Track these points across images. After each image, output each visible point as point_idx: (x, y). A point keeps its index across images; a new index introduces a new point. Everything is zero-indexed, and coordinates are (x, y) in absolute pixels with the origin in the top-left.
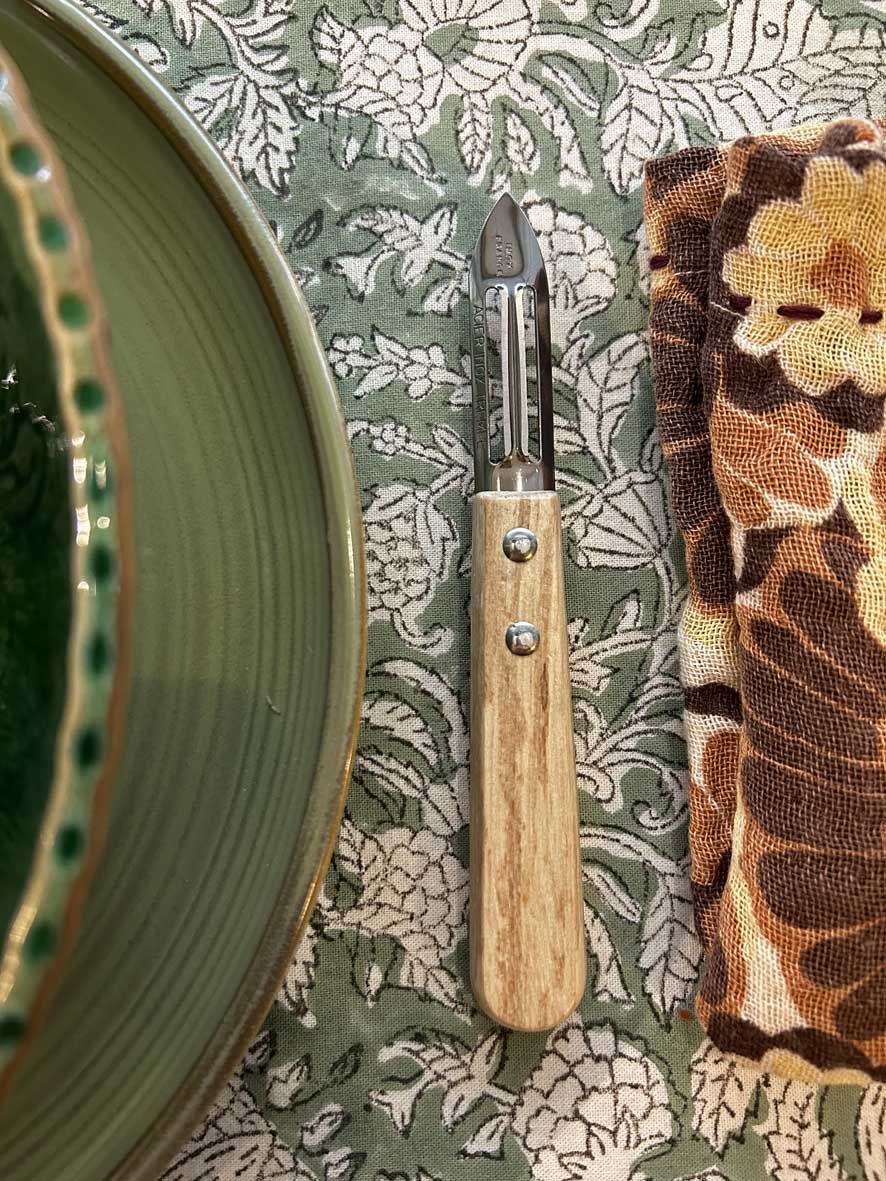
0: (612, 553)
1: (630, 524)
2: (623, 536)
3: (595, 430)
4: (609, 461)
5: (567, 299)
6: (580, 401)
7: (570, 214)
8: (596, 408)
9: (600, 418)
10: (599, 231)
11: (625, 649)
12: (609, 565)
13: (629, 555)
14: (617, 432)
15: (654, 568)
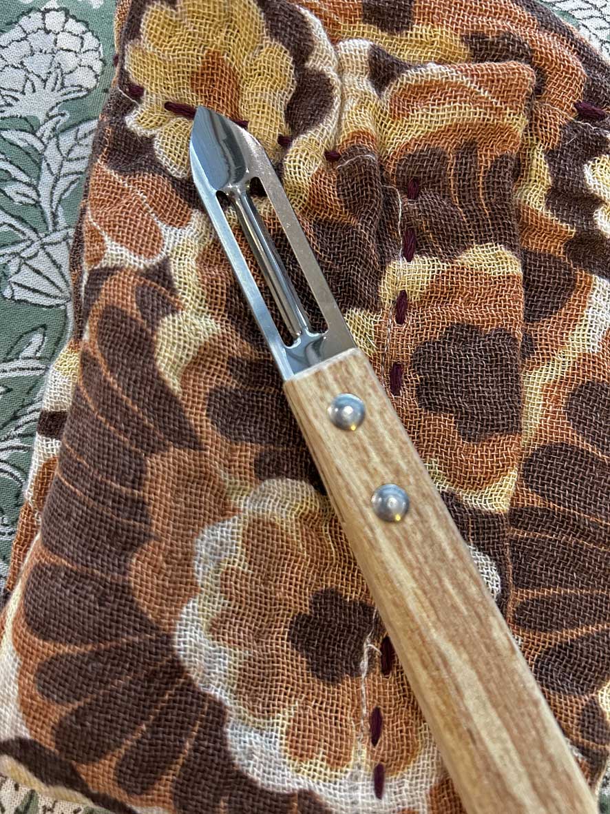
0: (34, 291)
1: (56, 271)
2: (48, 279)
3: (49, 189)
4: (54, 215)
5: (56, 84)
6: (44, 165)
7: (78, 21)
8: (55, 171)
9: (57, 180)
10: (97, 37)
11: (21, 374)
12: (30, 300)
13: (48, 295)
14: (67, 194)
15: (65, 311)
